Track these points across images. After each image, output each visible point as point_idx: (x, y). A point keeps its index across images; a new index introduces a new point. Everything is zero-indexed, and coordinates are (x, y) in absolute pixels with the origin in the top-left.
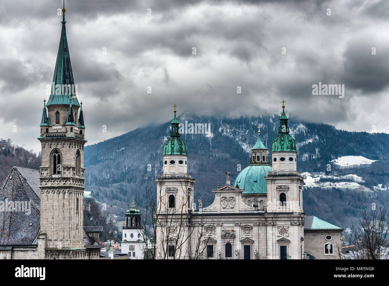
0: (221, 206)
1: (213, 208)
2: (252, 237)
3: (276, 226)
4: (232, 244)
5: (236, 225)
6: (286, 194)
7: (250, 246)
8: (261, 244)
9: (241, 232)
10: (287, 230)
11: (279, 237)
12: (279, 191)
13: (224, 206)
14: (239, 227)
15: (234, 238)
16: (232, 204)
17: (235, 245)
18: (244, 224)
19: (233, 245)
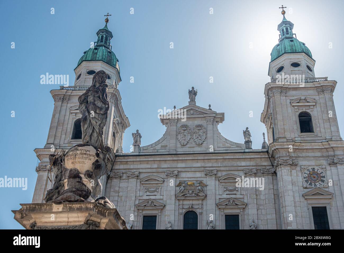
0: (178, 143)
1: (162, 146)
2: (241, 197)
3: (298, 168)
4: (198, 211)
5: (209, 173)
6: (311, 113)
7: (238, 215)
8: (263, 211)
9: (217, 189)
10: (321, 175)
11: (306, 188)
12: (297, 107)
13: (183, 141)
14: (214, 178)
15: (203, 200)
16: (200, 138)
17: (204, 213)
18: (224, 173)
19: (201, 213)
